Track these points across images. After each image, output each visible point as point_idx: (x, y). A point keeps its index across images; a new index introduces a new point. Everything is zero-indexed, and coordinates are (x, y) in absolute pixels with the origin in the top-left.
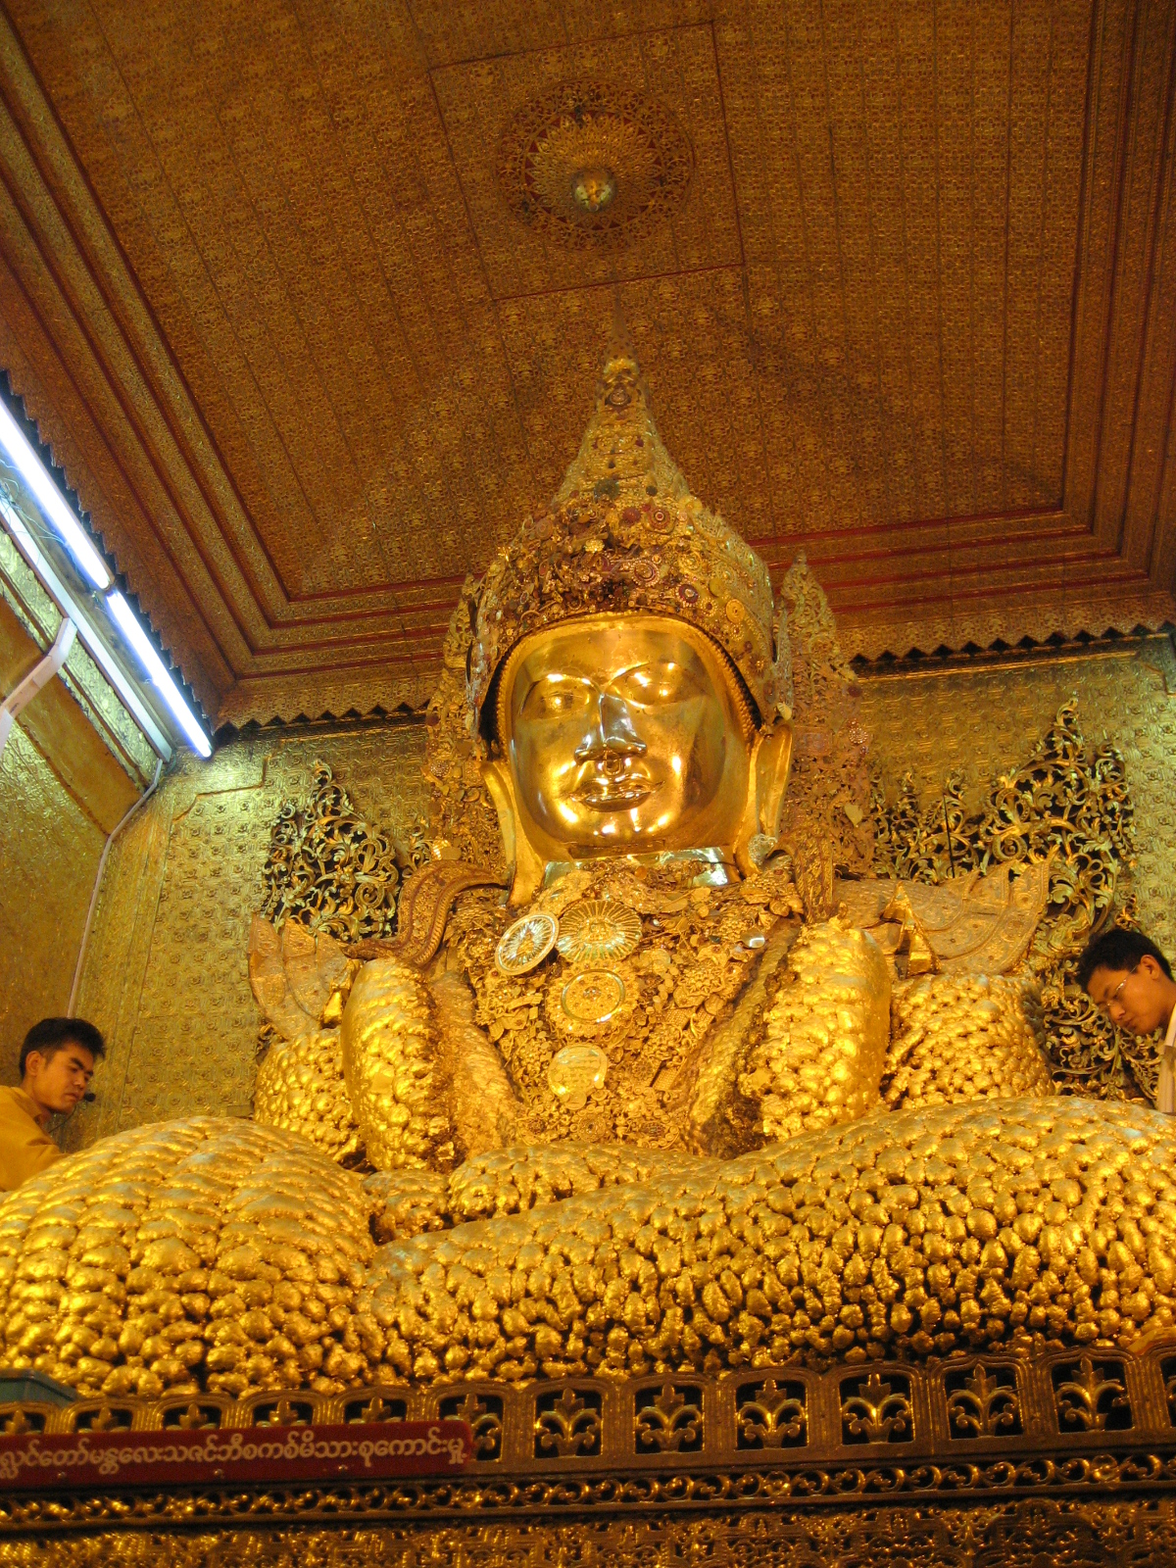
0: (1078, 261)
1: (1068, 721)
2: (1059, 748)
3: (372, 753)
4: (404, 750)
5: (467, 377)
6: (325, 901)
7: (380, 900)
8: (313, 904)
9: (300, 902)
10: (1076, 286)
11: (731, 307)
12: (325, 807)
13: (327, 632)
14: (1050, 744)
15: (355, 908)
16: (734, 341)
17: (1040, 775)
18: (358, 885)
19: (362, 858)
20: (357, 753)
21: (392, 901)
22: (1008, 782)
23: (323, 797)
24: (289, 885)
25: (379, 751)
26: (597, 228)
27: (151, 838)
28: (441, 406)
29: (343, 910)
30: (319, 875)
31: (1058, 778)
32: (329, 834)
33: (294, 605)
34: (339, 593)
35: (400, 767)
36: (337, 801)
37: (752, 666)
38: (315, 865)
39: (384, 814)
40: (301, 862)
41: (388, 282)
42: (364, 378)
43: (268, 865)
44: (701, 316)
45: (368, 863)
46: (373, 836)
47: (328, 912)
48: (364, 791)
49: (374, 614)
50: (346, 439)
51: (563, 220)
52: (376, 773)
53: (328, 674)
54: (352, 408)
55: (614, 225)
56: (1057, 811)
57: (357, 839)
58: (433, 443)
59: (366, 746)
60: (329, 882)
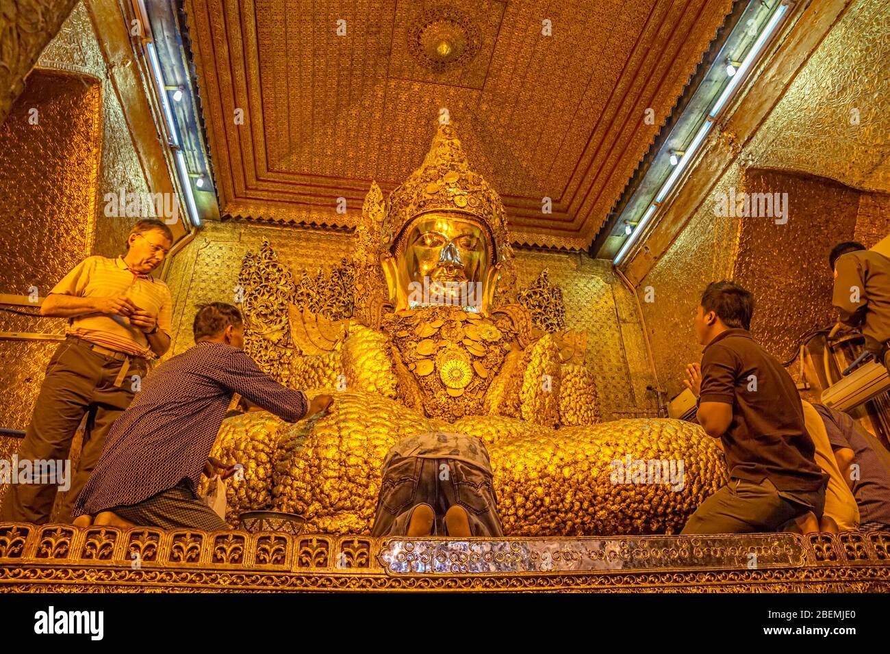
0: (598, 122)
1: (545, 276)
2: (542, 284)
3: (285, 238)
4: (299, 239)
5: (367, 103)
6: (264, 293)
7: (287, 297)
8: (259, 294)
9: (254, 292)
10: (594, 130)
11: (472, 105)
12: (266, 256)
13: (280, 187)
14: (539, 283)
15: (277, 298)
16: (469, 116)
17: (535, 293)
18: (278, 289)
19: (280, 279)
20: (280, 237)
21: (292, 298)
22: (524, 294)
23: (265, 251)
24: (249, 284)
25: (289, 237)
26: (437, 62)
27: (189, 255)
28: (354, 112)
29: (271, 298)
30: (261, 283)
31: (541, 295)
32: (268, 267)
33: (269, 174)
34: (289, 173)
35: (297, 246)
36: (271, 254)
37: (499, 242)
38: (260, 278)
39: (289, 263)
40: (254, 276)
41: (353, 60)
42: (329, 93)
43: (241, 274)
44: (461, 105)
45: (283, 282)
46: (285, 271)
47: (265, 297)
48: (281, 252)
49: (300, 184)
50: (313, 115)
51: (425, 56)
52: (287, 246)
53: (274, 203)
54: (320, 103)
55: (443, 63)
56: (540, 307)
57: (279, 271)
58: (346, 125)
59: (283, 234)
60: (266, 286)
